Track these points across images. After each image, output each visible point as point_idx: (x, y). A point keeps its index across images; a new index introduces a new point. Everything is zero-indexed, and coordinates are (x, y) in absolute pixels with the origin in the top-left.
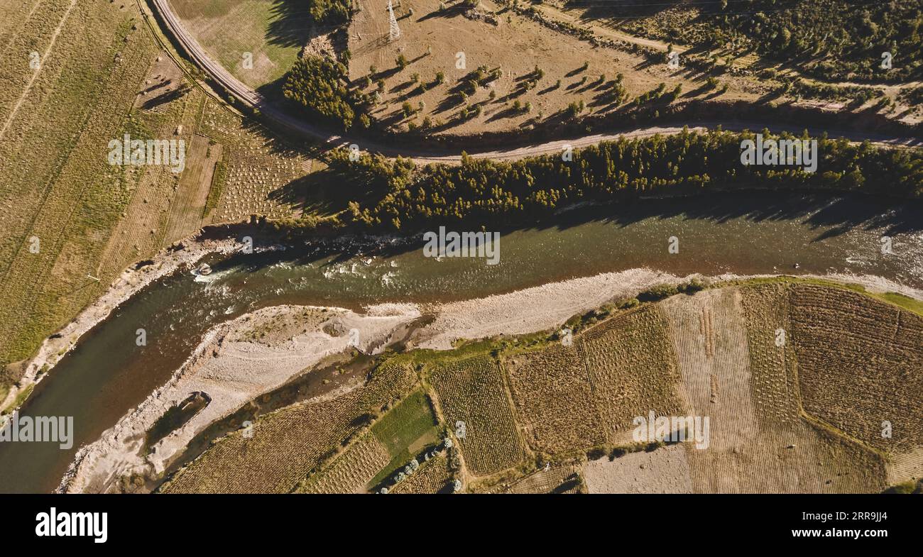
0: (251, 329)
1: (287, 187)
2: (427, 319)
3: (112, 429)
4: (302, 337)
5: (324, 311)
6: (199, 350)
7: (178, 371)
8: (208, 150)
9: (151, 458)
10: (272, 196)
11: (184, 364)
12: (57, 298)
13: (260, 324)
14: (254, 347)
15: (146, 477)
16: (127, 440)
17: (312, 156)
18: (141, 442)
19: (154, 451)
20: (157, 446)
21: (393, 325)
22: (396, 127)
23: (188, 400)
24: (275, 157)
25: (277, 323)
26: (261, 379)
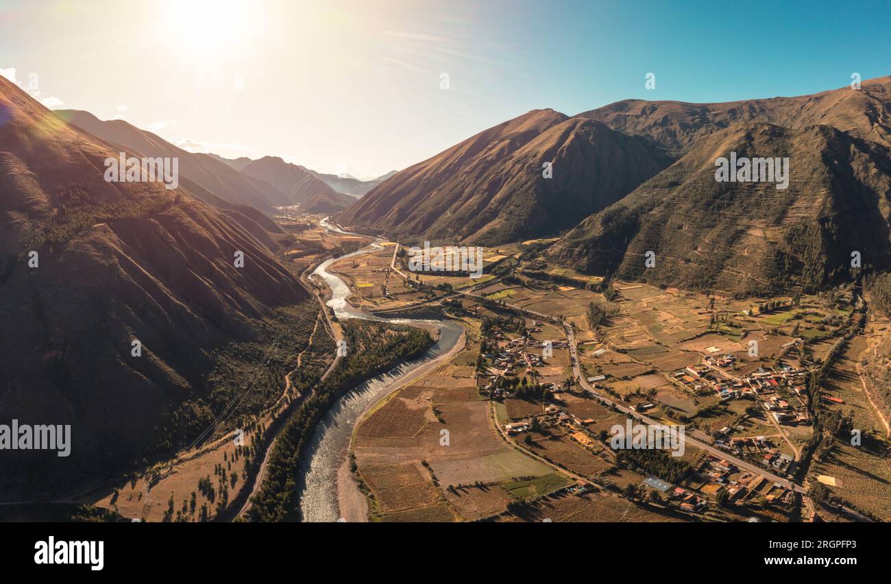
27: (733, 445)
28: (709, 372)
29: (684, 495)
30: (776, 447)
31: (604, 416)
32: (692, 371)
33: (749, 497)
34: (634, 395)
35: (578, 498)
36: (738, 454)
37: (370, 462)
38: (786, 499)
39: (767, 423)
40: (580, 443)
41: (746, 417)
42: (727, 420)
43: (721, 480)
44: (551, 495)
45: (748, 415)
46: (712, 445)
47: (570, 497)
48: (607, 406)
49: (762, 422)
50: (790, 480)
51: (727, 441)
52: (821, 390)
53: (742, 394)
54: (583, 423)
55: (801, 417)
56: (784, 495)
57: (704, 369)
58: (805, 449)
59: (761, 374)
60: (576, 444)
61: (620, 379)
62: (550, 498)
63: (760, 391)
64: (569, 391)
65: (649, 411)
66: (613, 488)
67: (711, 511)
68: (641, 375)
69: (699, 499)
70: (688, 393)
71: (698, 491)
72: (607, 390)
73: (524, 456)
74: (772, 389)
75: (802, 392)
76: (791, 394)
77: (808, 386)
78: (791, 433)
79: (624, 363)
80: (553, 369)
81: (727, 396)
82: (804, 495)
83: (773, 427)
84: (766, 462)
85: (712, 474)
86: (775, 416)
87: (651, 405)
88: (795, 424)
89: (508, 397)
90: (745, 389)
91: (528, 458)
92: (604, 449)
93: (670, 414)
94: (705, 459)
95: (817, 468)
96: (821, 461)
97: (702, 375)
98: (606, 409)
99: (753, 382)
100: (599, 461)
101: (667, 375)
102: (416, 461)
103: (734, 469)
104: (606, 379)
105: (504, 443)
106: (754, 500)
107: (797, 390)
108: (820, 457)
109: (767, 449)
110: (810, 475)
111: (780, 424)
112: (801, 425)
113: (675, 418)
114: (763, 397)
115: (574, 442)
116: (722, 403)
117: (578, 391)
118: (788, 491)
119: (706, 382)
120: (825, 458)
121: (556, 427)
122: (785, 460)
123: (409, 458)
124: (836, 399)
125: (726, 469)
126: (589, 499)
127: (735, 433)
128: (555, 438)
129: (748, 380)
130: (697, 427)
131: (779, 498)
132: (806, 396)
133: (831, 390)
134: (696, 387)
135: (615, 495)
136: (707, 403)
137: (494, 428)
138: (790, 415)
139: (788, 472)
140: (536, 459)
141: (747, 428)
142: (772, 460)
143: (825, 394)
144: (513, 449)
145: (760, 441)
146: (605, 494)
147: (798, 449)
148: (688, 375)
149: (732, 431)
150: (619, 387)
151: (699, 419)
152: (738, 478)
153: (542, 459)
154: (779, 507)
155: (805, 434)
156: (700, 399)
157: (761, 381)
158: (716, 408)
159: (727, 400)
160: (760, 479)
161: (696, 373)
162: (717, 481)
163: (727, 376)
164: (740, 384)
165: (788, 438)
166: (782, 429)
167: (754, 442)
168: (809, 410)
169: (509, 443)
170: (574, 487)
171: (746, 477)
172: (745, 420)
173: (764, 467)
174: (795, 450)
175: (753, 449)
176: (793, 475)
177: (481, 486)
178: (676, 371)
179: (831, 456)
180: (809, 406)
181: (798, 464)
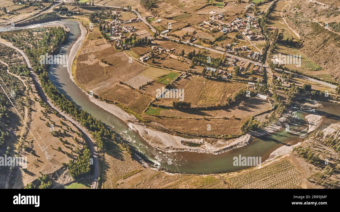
0: (160, 145)
1: (118, 159)
2: (129, 121)
3: (206, 152)
4: (153, 136)
5: (143, 136)
6: (174, 151)
7: (182, 151)
8: (121, 184)
9: (202, 142)
10: (123, 160)
11: (180, 151)
12: (194, 183)
13: (157, 144)
14: (163, 142)
15: (206, 140)
16: (204, 148)
17: (104, 159)
18: (202, 146)
19: (201, 143)
20: (199, 143)
21: (136, 125)
22: (83, 142)
23: (186, 145)
24: (111, 166)
25: (154, 142)
26: (168, 136)
27: (234, 51)
28: (214, 22)
29: (222, 72)
30: (251, 50)
31: (177, 47)
32: (207, 23)
33: (246, 71)
34: (185, 36)
35: (186, 80)
36: (237, 54)
37: (99, 91)
38: (260, 70)
39: (245, 41)
40: (174, 59)
41: (236, 39)
42: (228, 41)
43: (234, 65)
44: (176, 80)
45: (237, 38)
46: (225, 52)
47: (182, 79)
48: (177, 42)
49: (243, 41)
50: (260, 63)
51: (231, 50)
52: (266, 25)
53: (232, 30)
54: (171, 51)
55: (259, 36)
56: (259, 68)
57: (212, 21)
58: (264, 49)
59: (238, 20)
60: (173, 59)
61: (176, 30)
62: (176, 82)
63: (239, 28)
64: (156, 39)
65: (195, 42)
66: (196, 74)
67: (233, 78)
68: (184, 27)
69: (228, 73)
70: (208, 32)
71: (226, 70)
72: (172, 35)
73: (156, 68)
74: (244, 27)
75: (258, 26)
76: (253, 28)
77: (260, 24)
78: (257, 44)
79: (174, 23)
80: (142, 31)
81: (226, 31)
82: (267, 68)
83: (248, 42)
84: (249, 56)
85: (229, 63)
86: (249, 37)
87: (194, 39)
88: (257, 40)
89: (131, 47)
90: (233, 27)
91: (158, 69)
92: (185, 59)
93: (204, 42)
94: (224, 58)
95: (270, 56)
96: (271, 53)
97: (212, 24)
98: (177, 44)
99: (235, 24)
100: (185, 64)
101: (195, 26)
102: (116, 84)
103: (237, 61)
104: (169, 31)
105: (144, 66)
106: (248, 71)
107: (255, 26)
108: (271, 52)
109: (248, 51)
110: (268, 59)
111: (251, 40)
112: (260, 40)
113: (207, 43)
114: (241, 30)
115: (171, 59)
116: (225, 34)
117: (160, 39)
118: (260, 67)
119: (214, 27)
120: (273, 52)
121: (160, 54)
122: (257, 54)
123: (113, 84)
124: (273, 28)
125: (234, 60)
126: (189, 79)
127: (233, 46)
128: (163, 59)
129: (233, 24)
130: (217, 45)
131: (258, 69)
132: (260, 28)
133: (270, 24)
134: (211, 29)
135: (198, 76)
136: (218, 35)
137: (135, 61)
138: (254, 36)
139: (258, 59)
140: (162, 68)
141: (238, 43)
142: (251, 55)
143: (268, 26)
144: (149, 67)
145: (244, 48)
146: (194, 76)
147: (261, 50)
148: (205, 25)
149: (232, 45)
150: (177, 33)
151: (217, 42)
152: (240, 64)
153: (164, 68)
154: (258, 74)
155: (263, 43)
156: (214, 34)
157: (239, 24)
158: (222, 37)
159: (226, 33)
160: (248, 63)
161: (209, 23)
162: (232, 65)
163: (223, 23)
164: (230, 26)
165: (255, 46)
166: (252, 42)
167: (242, 49)
168: (262, 33)
169: (146, 65)
170: (182, 75)
171: (242, 63)
172: (236, 40)
173: (249, 59)
174: (259, 50)
175: (242, 52)
176: (261, 60)
177: (149, 84)
178: (199, 23)
179: (275, 51)
180: (262, 32)
181: (262, 56)
